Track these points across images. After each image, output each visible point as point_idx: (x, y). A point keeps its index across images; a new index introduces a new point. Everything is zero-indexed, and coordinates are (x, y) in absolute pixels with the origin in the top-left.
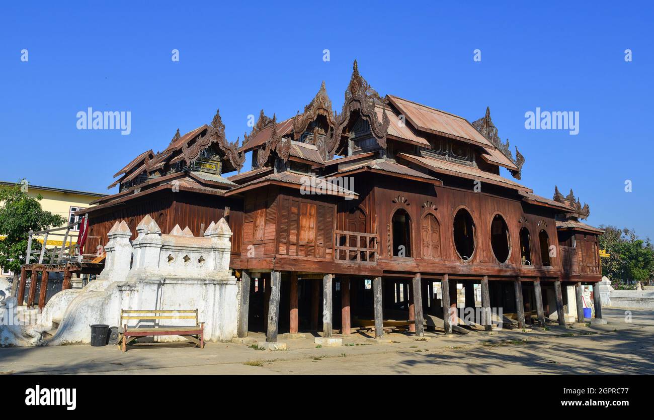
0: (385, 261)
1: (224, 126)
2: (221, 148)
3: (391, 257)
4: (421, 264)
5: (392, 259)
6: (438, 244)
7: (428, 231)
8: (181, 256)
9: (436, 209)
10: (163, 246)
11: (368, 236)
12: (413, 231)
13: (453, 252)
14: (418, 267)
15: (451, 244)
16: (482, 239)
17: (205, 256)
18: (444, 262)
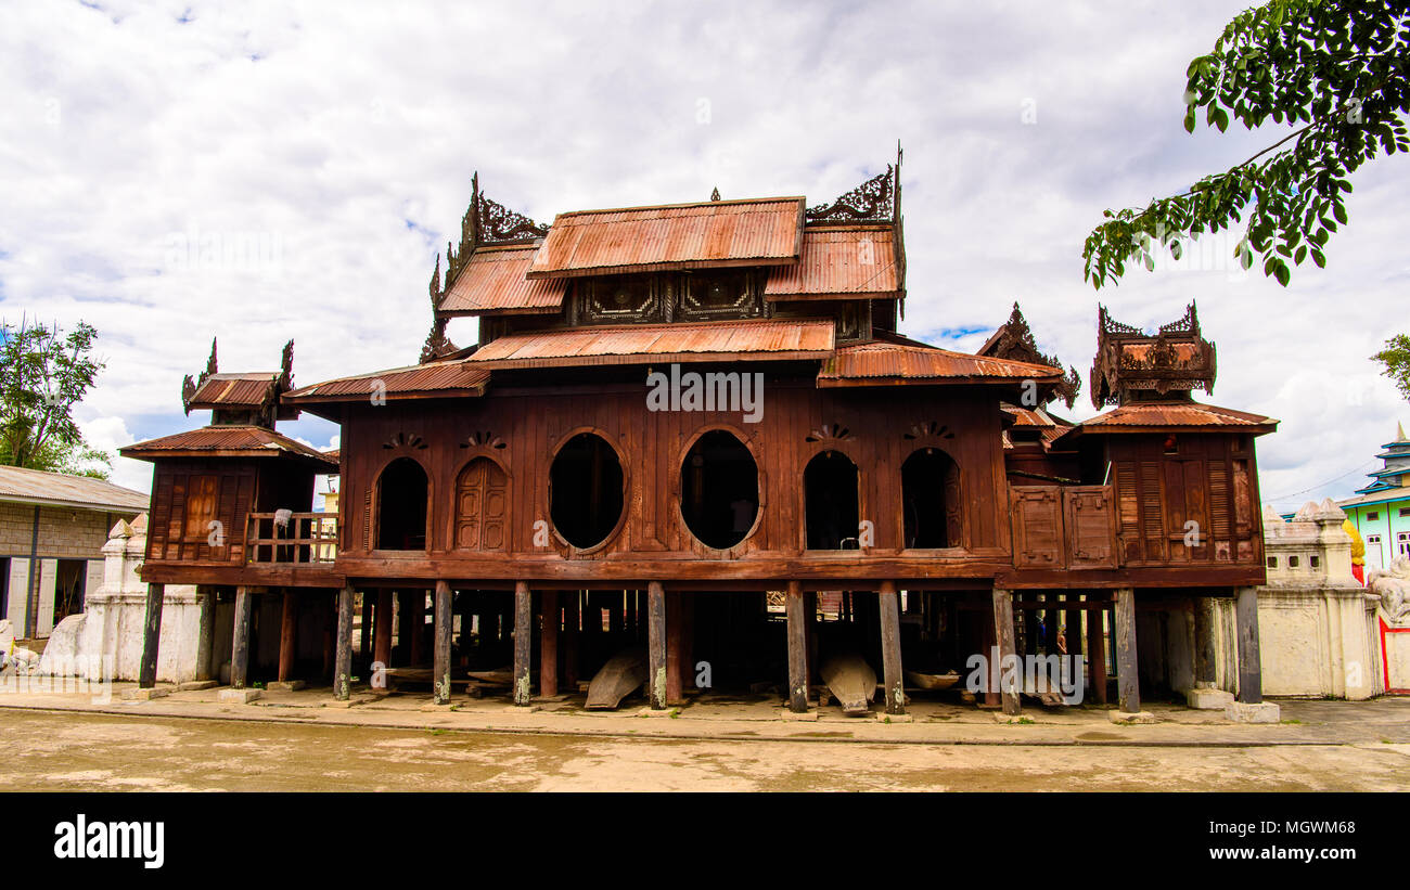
0: (352, 561)
3: (369, 553)
4: (443, 562)
5: (371, 556)
7: (475, 494)
9: (502, 446)
14: (434, 569)
18: (510, 556)
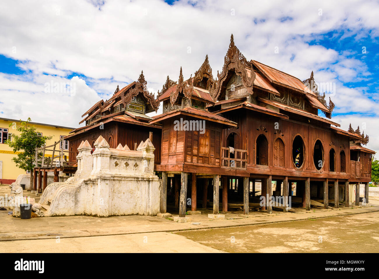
0: (251, 168)
1: (146, 82)
2: (145, 96)
3: (255, 165)
4: (272, 170)
5: (256, 167)
6: (283, 157)
7: (277, 149)
8: (123, 163)
9: (283, 135)
10: (111, 156)
11: (242, 151)
12: (269, 149)
13: (291, 163)
14: (270, 172)
15: (291, 158)
16: (309, 154)
17: (138, 163)
18: (286, 169)
